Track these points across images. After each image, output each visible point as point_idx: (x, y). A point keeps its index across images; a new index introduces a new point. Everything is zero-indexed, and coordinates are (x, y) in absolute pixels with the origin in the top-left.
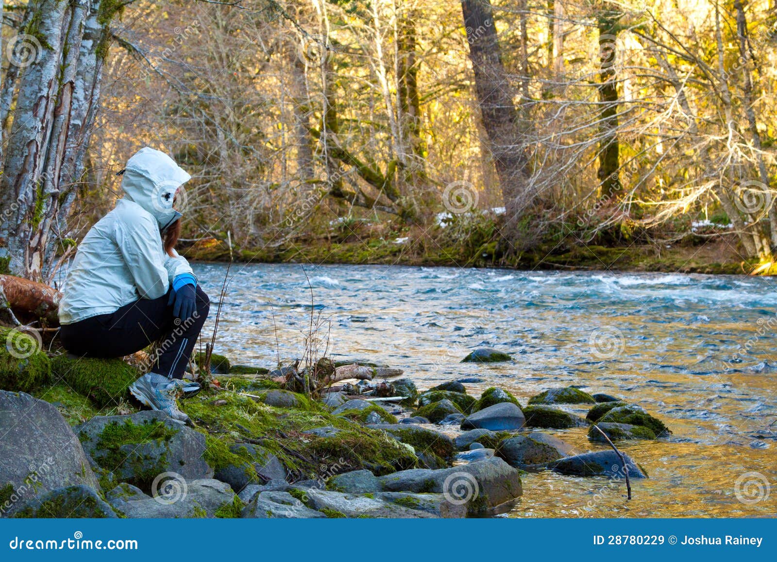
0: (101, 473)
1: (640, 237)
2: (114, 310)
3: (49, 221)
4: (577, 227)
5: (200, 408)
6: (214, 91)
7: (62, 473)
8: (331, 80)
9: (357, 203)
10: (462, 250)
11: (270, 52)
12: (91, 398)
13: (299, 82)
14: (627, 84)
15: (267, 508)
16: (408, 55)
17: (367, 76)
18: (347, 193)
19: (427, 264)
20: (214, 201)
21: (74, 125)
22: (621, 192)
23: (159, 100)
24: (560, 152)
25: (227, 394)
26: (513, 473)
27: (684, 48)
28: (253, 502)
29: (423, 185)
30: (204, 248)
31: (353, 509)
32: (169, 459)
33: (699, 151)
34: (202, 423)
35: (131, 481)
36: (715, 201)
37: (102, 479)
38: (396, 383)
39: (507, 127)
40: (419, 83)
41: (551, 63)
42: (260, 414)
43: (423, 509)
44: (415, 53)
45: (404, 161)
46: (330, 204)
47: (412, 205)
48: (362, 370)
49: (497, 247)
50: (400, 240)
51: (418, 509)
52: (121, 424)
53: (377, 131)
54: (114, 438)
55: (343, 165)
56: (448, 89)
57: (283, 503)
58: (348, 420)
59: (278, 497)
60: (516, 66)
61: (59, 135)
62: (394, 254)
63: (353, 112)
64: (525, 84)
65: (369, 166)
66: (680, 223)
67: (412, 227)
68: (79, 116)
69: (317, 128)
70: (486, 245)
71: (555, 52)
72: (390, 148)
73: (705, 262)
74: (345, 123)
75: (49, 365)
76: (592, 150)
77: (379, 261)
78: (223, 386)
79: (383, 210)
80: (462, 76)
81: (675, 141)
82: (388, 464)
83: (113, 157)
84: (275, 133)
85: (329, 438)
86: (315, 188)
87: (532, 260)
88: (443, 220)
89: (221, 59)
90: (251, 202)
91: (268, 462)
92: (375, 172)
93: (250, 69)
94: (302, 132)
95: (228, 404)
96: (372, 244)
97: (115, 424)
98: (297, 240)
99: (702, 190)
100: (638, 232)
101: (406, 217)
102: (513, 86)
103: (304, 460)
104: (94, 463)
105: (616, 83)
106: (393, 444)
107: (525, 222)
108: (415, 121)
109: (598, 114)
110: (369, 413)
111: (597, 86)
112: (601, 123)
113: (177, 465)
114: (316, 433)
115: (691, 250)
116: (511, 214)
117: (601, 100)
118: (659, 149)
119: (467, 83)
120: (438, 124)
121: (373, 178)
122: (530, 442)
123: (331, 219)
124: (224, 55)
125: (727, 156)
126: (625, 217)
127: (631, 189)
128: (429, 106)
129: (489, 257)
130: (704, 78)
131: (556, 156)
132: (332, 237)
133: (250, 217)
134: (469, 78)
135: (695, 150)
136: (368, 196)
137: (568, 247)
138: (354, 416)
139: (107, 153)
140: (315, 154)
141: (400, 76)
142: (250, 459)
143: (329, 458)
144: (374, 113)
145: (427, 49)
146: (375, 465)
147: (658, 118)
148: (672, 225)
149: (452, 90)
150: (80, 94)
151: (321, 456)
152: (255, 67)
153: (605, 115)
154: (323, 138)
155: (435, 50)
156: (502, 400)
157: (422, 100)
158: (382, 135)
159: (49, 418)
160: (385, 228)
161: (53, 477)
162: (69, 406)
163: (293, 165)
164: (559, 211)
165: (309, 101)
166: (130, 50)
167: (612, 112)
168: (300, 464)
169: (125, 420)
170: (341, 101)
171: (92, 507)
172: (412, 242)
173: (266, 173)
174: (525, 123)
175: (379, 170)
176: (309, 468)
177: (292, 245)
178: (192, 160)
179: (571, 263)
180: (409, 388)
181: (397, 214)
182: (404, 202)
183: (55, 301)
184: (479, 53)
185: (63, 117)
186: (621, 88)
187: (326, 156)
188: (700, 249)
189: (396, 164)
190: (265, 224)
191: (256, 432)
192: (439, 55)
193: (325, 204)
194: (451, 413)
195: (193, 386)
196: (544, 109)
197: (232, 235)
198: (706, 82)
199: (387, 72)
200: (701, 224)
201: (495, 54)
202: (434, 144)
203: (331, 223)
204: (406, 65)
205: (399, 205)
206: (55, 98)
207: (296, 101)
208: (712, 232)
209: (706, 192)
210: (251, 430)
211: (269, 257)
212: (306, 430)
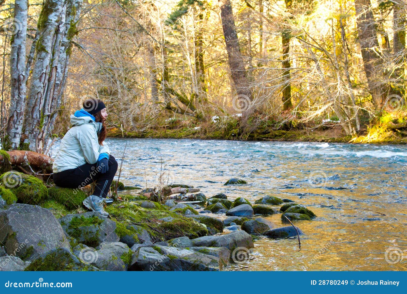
0: (70, 239)
1: (300, 127)
2: (76, 167)
3: (46, 127)
4: (273, 122)
5: (113, 209)
6: (115, 63)
7: (54, 241)
8: (166, 59)
9: (177, 112)
10: (223, 132)
11: (140, 47)
12: (66, 205)
13: (152, 59)
14: (294, 60)
15: (143, 255)
16: (199, 48)
17: (181, 57)
18: (173, 108)
19: (208, 138)
20: (115, 111)
21: (57, 84)
22: (292, 108)
23: (91, 68)
24: (266, 90)
25: (125, 203)
26: (250, 237)
27: (319, 45)
28: (137, 252)
29: (206, 104)
30: (111, 132)
31: (180, 255)
32: (100, 233)
33: (325, 89)
34: (114, 216)
35: (83, 243)
36: (332, 111)
37: (71, 242)
38: (197, 195)
39: (243, 79)
40: (204, 60)
41: (261, 51)
42: (139, 211)
43: (211, 254)
44: (203, 47)
45: (198, 94)
46: (166, 112)
47: (201, 113)
48: (182, 189)
49: (238, 131)
50: (196, 128)
51: (209, 254)
52: (79, 217)
53: (186, 80)
54: (76, 224)
55: (171, 95)
56: (217, 62)
57: (150, 252)
58: (177, 214)
59: (148, 250)
60: (246, 53)
61: (51, 90)
62: (194, 134)
63: (176, 72)
64: (250, 60)
65: (183, 96)
66: (317, 120)
67: (201, 122)
68: (59, 80)
69: (160, 79)
70: (233, 130)
71: (263, 47)
72: (192, 88)
73: (328, 137)
74: (172, 77)
75: (47, 192)
76: (279, 89)
77: (187, 137)
78: (123, 199)
79: (189, 115)
80: (223, 57)
81: (315, 85)
82: (195, 233)
83: (71, 92)
84: (142, 81)
85: (169, 222)
86: (159, 105)
87: (254, 136)
88: (215, 119)
89: (118, 50)
90: (131, 112)
91: (143, 233)
92: (185, 98)
93: (131, 54)
94: (153, 81)
95: (125, 207)
96: (184, 130)
97: (77, 217)
98: (151, 128)
99: (326, 106)
100: (300, 124)
101: (199, 118)
102: (245, 61)
103: (158, 232)
104: (68, 235)
105: (289, 60)
106: (197, 224)
107: (250, 120)
108: (203, 76)
109: (282, 74)
110: (186, 210)
111: (281, 61)
112: (283, 77)
113: (104, 235)
114: (164, 220)
115: (322, 132)
116: (245, 117)
117: (283, 67)
118: (308, 88)
119: (225, 60)
120: (212, 77)
121: (184, 101)
122: (256, 222)
123: (166, 119)
124: (119, 48)
125: (338, 91)
126: (294, 118)
127: (296, 106)
128: (208, 69)
129: (235, 135)
130: (328, 58)
131: (264, 91)
132: (167, 127)
133: (131, 118)
134: (226, 58)
135: (324, 89)
136: (182, 109)
137: (269, 131)
138: (180, 212)
139: (68, 90)
140: (159, 91)
141: (196, 57)
142: (135, 232)
143: (169, 231)
144: (185, 73)
145: (208, 45)
146: (189, 234)
147: (308, 75)
148: (314, 121)
149: (218, 63)
150: (59, 70)
151: (166, 230)
152: (133, 53)
153: (285, 74)
154: (162, 84)
155: (211, 45)
156: (244, 203)
157: (205, 67)
158: (187, 82)
159: (48, 216)
160: (190, 123)
161: (50, 242)
162: (56, 209)
163: (149, 95)
164: (265, 115)
165: (156, 68)
166: (79, 48)
167: (288, 72)
168: (157, 234)
169: (81, 216)
170: (170, 67)
171: (68, 257)
172: (201, 129)
173: (138, 99)
174: (250, 77)
175: (187, 97)
176: (161, 235)
177: (149, 130)
178: (105, 93)
179: (270, 138)
180: (203, 197)
181: (195, 117)
182: (198, 112)
183: (49, 162)
184: (230, 47)
185: (52, 82)
186: (292, 62)
187: (164, 92)
188: (326, 132)
189: (194, 95)
190: (137, 121)
191: (138, 220)
192: (213, 47)
193: (163, 112)
194: (221, 208)
195: (110, 200)
196: (258, 71)
197: (123, 126)
198: (328, 59)
199: (190, 55)
200: (326, 121)
201: (237, 47)
202: (211, 86)
203: (166, 121)
204: (199, 52)
205: (196, 113)
206: (49, 73)
207: (150, 68)
208: (331, 124)
209: (328, 107)
210: (135, 219)
211: (139, 135)
212: (159, 219)
